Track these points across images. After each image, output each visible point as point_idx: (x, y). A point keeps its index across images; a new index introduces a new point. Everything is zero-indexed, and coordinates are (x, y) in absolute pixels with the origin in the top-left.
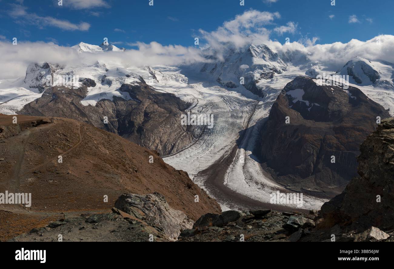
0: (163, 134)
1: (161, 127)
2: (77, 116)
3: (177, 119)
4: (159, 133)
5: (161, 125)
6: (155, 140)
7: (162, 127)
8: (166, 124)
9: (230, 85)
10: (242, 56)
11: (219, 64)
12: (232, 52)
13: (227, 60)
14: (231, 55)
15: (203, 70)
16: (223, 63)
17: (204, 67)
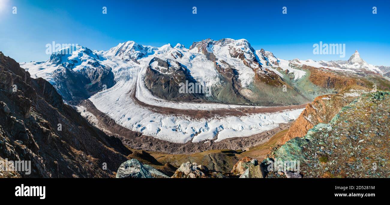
9: (127, 60)
10: (130, 49)
11: (122, 52)
12: (127, 48)
13: (125, 51)
14: (126, 49)
15: (116, 55)
16: (124, 52)
17: (116, 54)
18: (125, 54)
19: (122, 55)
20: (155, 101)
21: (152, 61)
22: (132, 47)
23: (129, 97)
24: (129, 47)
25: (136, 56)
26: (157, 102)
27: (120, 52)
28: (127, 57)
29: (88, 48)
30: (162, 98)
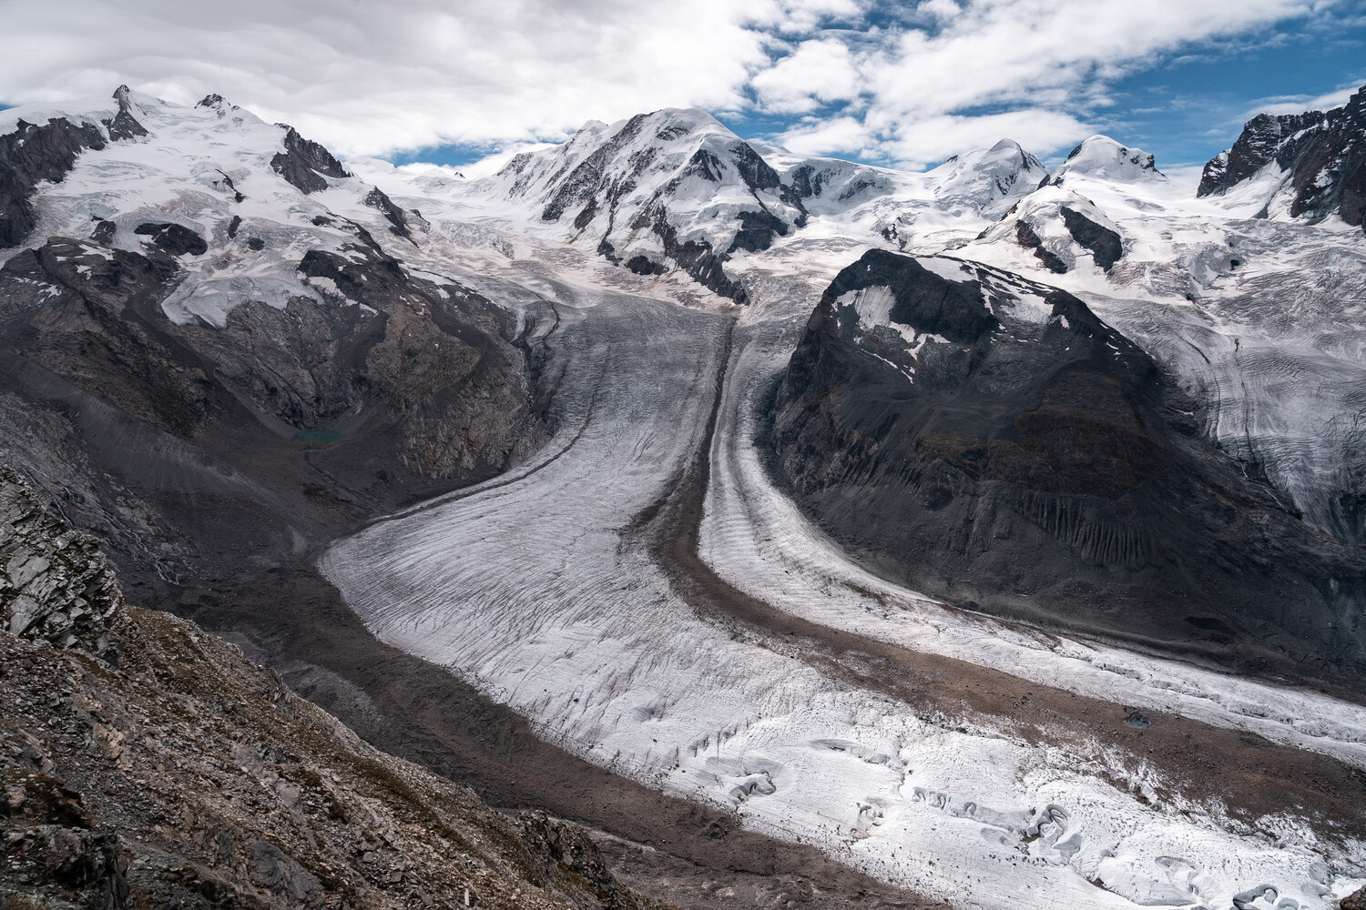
0: (472, 418)
1: (464, 396)
2: (165, 362)
3: (506, 370)
4: (461, 417)
5: (462, 392)
6: (450, 439)
7: (468, 397)
8: (475, 386)
9: (642, 265)
10: (675, 174)
11: (601, 197)
12: (642, 162)
13: (628, 187)
14: (638, 171)
15: (551, 214)
16: (615, 195)
17: (552, 206)
18: (626, 212)
19: (599, 223)
20: (857, 596)
21: (849, 279)
22: (686, 163)
23: (643, 556)
24: (660, 159)
25: (721, 234)
26: (878, 610)
27: (587, 194)
28: (648, 243)
29: (306, 136)
30: (912, 584)
